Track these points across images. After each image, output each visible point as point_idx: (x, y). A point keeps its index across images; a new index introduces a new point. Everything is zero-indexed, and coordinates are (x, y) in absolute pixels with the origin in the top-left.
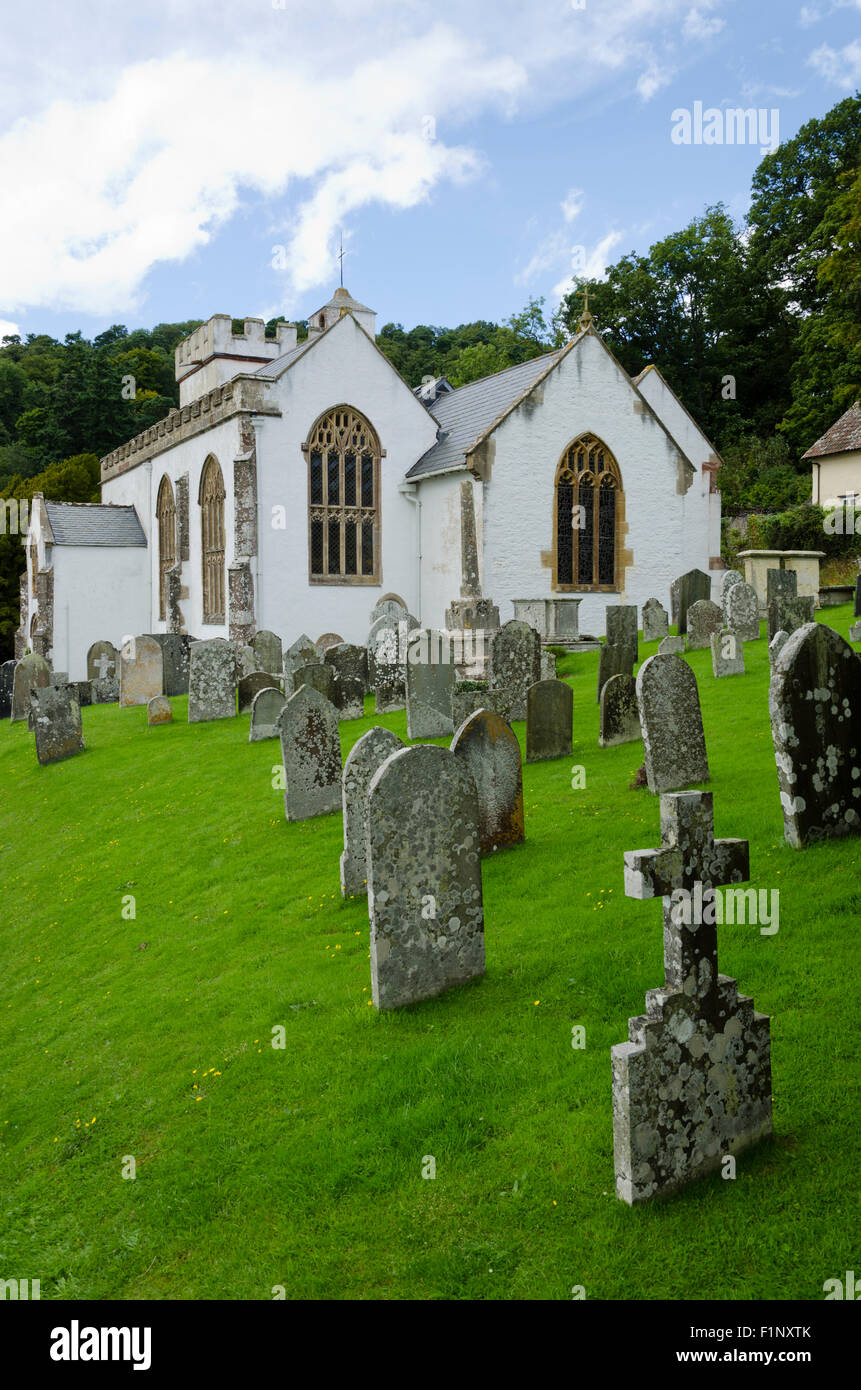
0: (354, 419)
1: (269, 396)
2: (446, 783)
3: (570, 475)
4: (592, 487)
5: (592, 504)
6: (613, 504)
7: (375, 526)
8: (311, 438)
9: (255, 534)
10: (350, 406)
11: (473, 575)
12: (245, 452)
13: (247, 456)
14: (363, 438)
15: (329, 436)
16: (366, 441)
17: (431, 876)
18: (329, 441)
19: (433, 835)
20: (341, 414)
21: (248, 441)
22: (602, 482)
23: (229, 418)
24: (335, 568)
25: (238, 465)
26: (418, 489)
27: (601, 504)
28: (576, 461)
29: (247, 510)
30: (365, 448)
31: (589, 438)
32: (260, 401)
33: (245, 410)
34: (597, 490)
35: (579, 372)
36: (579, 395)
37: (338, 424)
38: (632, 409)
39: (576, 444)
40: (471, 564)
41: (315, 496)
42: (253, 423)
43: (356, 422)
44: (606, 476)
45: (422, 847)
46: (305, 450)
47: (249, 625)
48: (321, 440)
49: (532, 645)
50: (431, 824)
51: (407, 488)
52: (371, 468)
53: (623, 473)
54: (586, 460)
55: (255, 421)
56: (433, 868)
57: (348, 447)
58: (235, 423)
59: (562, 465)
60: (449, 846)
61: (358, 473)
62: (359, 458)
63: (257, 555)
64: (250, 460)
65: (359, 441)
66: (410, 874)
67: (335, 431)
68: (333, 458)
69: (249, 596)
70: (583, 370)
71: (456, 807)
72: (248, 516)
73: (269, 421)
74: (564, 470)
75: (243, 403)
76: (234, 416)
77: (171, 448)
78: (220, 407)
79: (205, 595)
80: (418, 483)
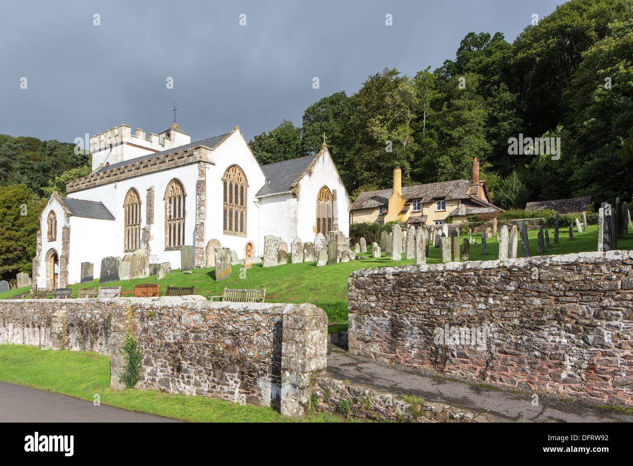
0: (239, 170)
1: (210, 156)
3: (320, 200)
4: (326, 205)
6: (331, 212)
7: (245, 214)
8: (225, 175)
9: (206, 211)
10: (238, 165)
12: (201, 177)
13: (203, 179)
15: (230, 176)
16: (242, 180)
20: (234, 167)
21: (202, 173)
23: (191, 163)
24: (231, 229)
25: (198, 182)
28: (322, 195)
30: (242, 183)
31: (326, 187)
32: (207, 158)
33: (202, 160)
36: (323, 172)
37: (233, 171)
38: (336, 179)
39: (322, 189)
41: (225, 199)
42: (205, 166)
44: (329, 202)
46: (222, 180)
48: (227, 177)
51: (257, 200)
52: (244, 191)
57: (236, 181)
58: (197, 165)
61: (239, 192)
62: (239, 186)
63: (206, 220)
67: (232, 174)
68: (231, 185)
70: (324, 162)
72: (201, 204)
73: (211, 166)
74: (318, 198)
75: (201, 157)
76: (195, 162)
77: (138, 176)
78: (183, 159)
79: (166, 238)
80: (260, 199)
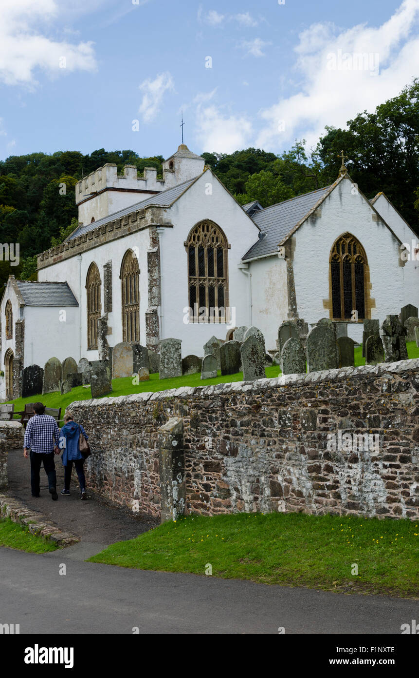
0: (212, 228)
1: (166, 216)
2: (327, 337)
3: (338, 257)
4: (351, 263)
5: (351, 273)
6: (363, 272)
7: (225, 288)
8: (189, 239)
9: (160, 294)
10: (210, 220)
11: (294, 307)
12: (154, 247)
13: (155, 250)
14: (217, 238)
15: (199, 237)
16: (219, 240)
17: (324, 363)
18: (198, 240)
19: (324, 351)
20: (205, 225)
21: (155, 241)
22: (356, 260)
23: (143, 229)
25: (150, 255)
26: (249, 267)
27: (356, 272)
28: (341, 249)
29: (155, 280)
30: (218, 244)
31: (348, 235)
32: (161, 219)
33: (154, 224)
34: (353, 265)
35: (341, 199)
36: (341, 212)
37: (203, 231)
38: (371, 219)
39: (340, 239)
40: (293, 301)
41: (191, 271)
42: (158, 231)
43: (213, 229)
44: (358, 257)
45: (322, 355)
46: (186, 245)
47: (157, 345)
48: (194, 240)
49: (333, 330)
50: (324, 348)
51: (244, 266)
52: (222, 255)
53: (367, 255)
54: (346, 248)
55: (159, 230)
56: (324, 361)
57: (209, 244)
58: (147, 232)
59: (333, 251)
60: (328, 355)
61: (215, 258)
62: (215, 249)
63: (160, 305)
64: (157, 252)
65: (215, 240)
66: (318, 361)
67: (202, 234)
68: (201, 250)
69: (157, 329)
70: (343, 198)
71: (330, 344)
72: (155, 283)
73: (166, 229)
74: (334, 254)
75: (152, 220)
76: (146, 227)
77: (98, 246)
78: (136, 223)
79: (124, 331)
80: (249, 264)
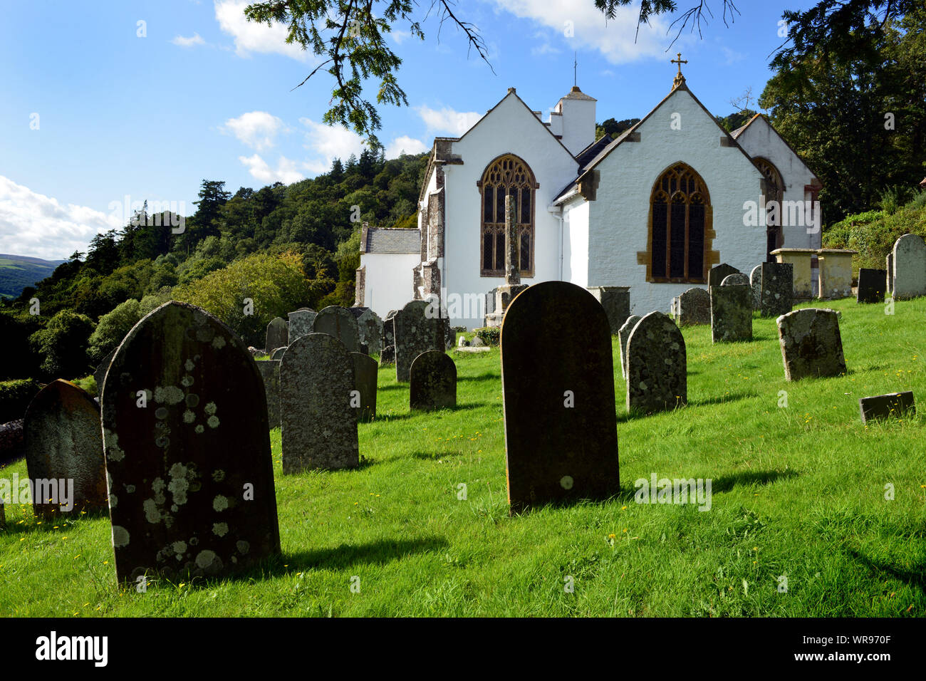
0: (516, 164)
1: (454, 150)
3: (664, 195)
4: (684, 204)
5: (683, 216)
6: (704, 216)
7: (531, 237)
8: (485, 178)
9: (443, 242)
10: (513, 155)
12: (437, 189)
13: (439, 191)
14: (523, 176)
15: (498, 176)
16: (526, 178)
18: (498, 179)
20: (507, 161)
21: (440, 181)
22: (692, 199)
24: (501, 265)
25: (431, 198)
26: (562, 210)
27: (692, 216)
28: (669, 185)
30: (524, 183)
31: (680, 167)
32: (449, 155)
34: (687, 206)
37: (505, 168)
38: (719, 144)
39: (669, 172)
41: (487, 216)
42: (444, 170)
43: (518, 166)
44: (696, 195)
46: (480, 186)
48: (492, 179)
51: (553, 209)
52: (529, 196)
53: (710, 192)
54: (678, 184)
55: (445, 168)
57: (512, 183)
59: (656, 188)
61: (520, 199)
62: (520, 190)
63: (444, 256)
64: (440, 194)
65: (520, 179)
67: (503, 173)
68: (501, 191)
69: (438, 284)
72: (438, 231)
73: (454, 166)
74: (658, 191)
80: (561, 205)
